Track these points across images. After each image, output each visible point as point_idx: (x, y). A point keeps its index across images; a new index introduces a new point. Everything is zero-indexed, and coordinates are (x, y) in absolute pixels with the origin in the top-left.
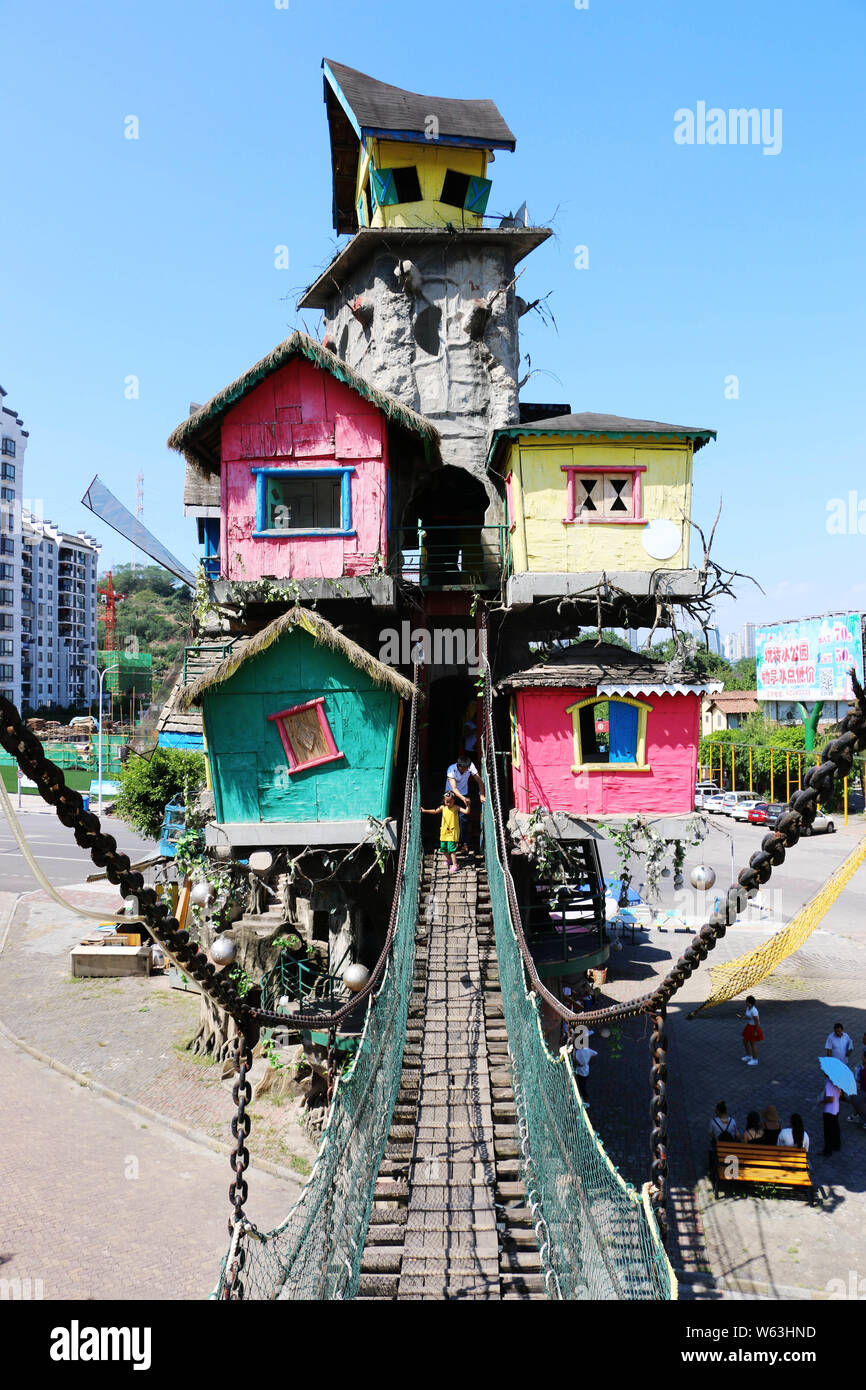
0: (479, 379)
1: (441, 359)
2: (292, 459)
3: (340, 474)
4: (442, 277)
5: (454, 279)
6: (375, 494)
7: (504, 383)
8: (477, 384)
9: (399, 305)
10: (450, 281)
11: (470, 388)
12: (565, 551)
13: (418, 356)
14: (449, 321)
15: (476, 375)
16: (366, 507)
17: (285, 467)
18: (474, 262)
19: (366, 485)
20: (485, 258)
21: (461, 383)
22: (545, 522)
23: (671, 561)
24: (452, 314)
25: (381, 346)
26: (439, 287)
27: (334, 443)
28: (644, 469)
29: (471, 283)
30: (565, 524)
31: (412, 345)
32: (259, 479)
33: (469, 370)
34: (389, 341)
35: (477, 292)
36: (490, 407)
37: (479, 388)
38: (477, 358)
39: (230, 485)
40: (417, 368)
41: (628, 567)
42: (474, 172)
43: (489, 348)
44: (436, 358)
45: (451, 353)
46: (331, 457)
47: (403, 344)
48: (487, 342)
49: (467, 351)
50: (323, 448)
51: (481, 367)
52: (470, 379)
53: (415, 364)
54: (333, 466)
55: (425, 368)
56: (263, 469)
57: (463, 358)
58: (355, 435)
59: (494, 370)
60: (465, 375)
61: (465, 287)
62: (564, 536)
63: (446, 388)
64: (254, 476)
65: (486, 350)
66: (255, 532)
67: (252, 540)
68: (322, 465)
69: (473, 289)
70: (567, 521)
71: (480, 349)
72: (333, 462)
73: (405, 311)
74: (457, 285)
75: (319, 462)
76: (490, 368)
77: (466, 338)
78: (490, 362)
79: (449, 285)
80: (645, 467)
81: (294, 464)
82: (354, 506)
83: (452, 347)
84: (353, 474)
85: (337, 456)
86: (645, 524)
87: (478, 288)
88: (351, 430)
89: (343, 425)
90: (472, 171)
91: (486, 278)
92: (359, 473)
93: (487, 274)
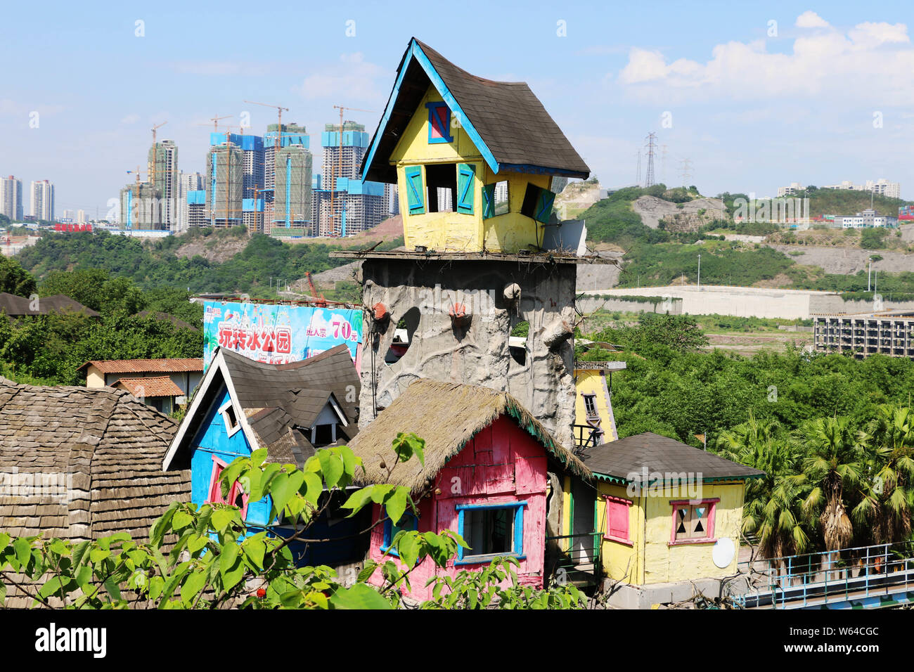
0: (552, 387)
1: (528, 369)
2: (485, 496)
3: (517, 507)
4: (532, 295)
5: (540, 297)
6: (539, 523)
7: (570, 390)
8: (551, 391)
9: (503, 320)
10: (538, 299)
11: (546, 394)
12: (667, 566)
13: (511, 366)
14: (535, 334)
15: (550, 383)
16: (533, 533)
17: (480, 503)
18: (555, 281)
19: (533, 515)
20: (563, 278)
21: (541, 390)
22: (658, 546)
23: (727, 568)
24: (537, 329)
25: (487, 358)
26: (530, 303)
27: (514, 481)
28: (718, 500)
29: (551, 300)
30: (669, 546)
31: (508, 357)
32: (462, 513)
33: (546, 379)
34: (495, 355)
35: (554, 308)
36: (559, 410)
37: (552, 394)
38: (552, 368)
39: (439, 521)
40: (511, 377)
41: (702, 576)
42: (545, 186)
43: (564, 360)
44: (523, 368)
45: (535, 364)
46: (512, 493)
47: (503, 357)
48: (562, 356)
49: (545, 362)
50: (506, 486)
51: (554, 376)
52: (546, 387)
53: (510, 372)
54: (512, 501)
55: (516, 377)
56: (465, 506)
57: (543, 368)
58: (529, 474)
59: (564, 378)
60: (543, 384)
61: (547, 303)
62: (667, 555)
63: (531, 395)
64: (458, 512)
65: (561, 362)
66: (458, 561)
67: (454, 568)
68: (505, 501)
69: (552, 306)
70: (671, 544)
71: (556, 361)
72: (512, 496)
73: (505, 327)
74: (542, 302)
75: (503, 498)
76: (561, 377)
77: (545, 351)
78: (562, 371)
79: (536, 302)
80: (718, 498)
81: (485, 500)
82: (525, 534)
83: (537, 359)
84: (525, 507)
85: (518, 493)
86: (715, 542)
87: (555, 304)
88: (526, 470)
89: (521, 465)
90: (542, 184)
91: (562, 297)
92: (529, 505)
93: (563, 292)
